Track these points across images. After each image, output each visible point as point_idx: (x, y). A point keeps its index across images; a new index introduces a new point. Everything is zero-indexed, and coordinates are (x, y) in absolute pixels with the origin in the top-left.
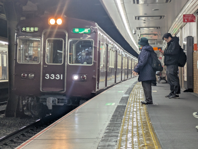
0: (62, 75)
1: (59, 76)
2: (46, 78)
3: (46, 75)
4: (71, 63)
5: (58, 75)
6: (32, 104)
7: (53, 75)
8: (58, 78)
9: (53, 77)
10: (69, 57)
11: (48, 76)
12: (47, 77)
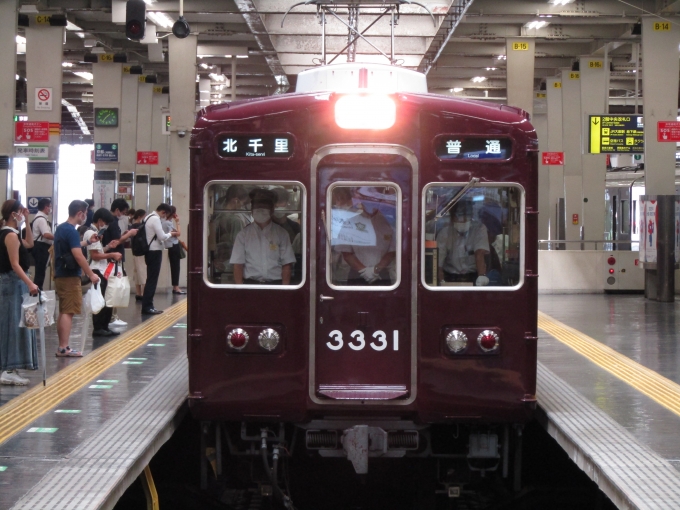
0: (396, 333)
1: (383, 339)
2: (329, 345)
3: (331, 335)
4: (435, 282)
5: (380, 334)
6: (276, 457)
7: (359, 334)
8: (380, 344)
9: (358, 344)
10: (427, 257)
11: (339, 338)
12: (336, 344)
